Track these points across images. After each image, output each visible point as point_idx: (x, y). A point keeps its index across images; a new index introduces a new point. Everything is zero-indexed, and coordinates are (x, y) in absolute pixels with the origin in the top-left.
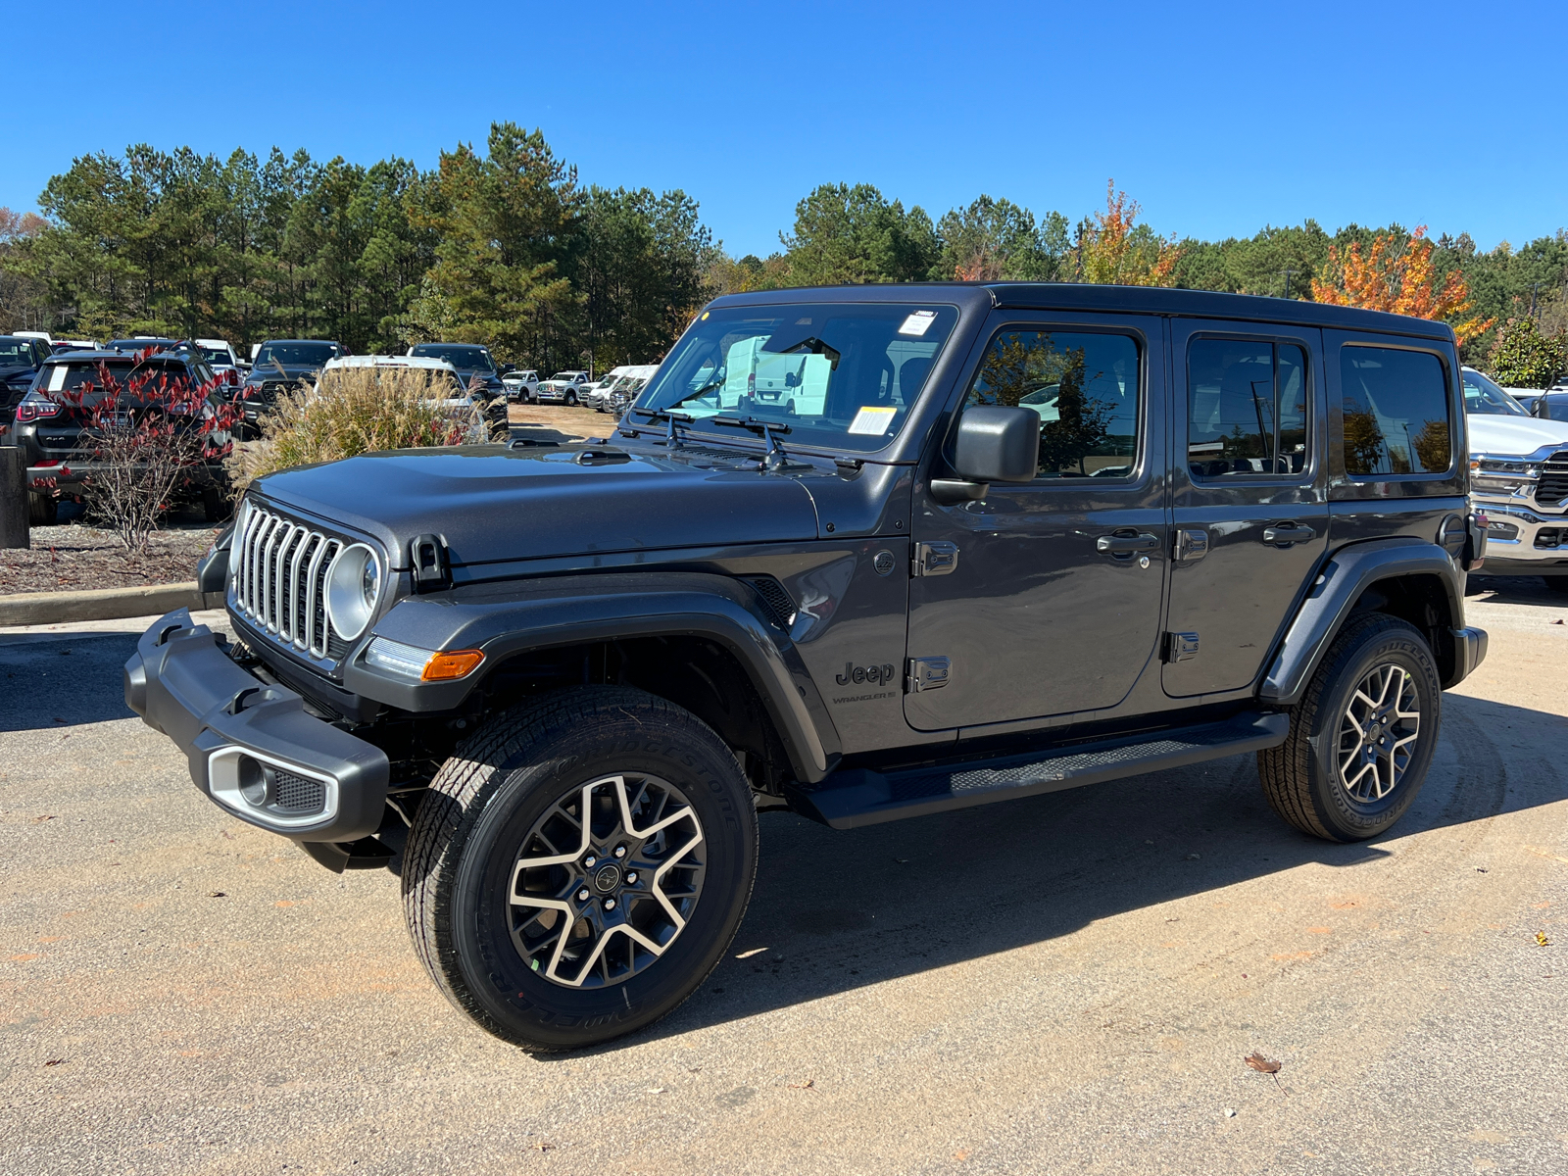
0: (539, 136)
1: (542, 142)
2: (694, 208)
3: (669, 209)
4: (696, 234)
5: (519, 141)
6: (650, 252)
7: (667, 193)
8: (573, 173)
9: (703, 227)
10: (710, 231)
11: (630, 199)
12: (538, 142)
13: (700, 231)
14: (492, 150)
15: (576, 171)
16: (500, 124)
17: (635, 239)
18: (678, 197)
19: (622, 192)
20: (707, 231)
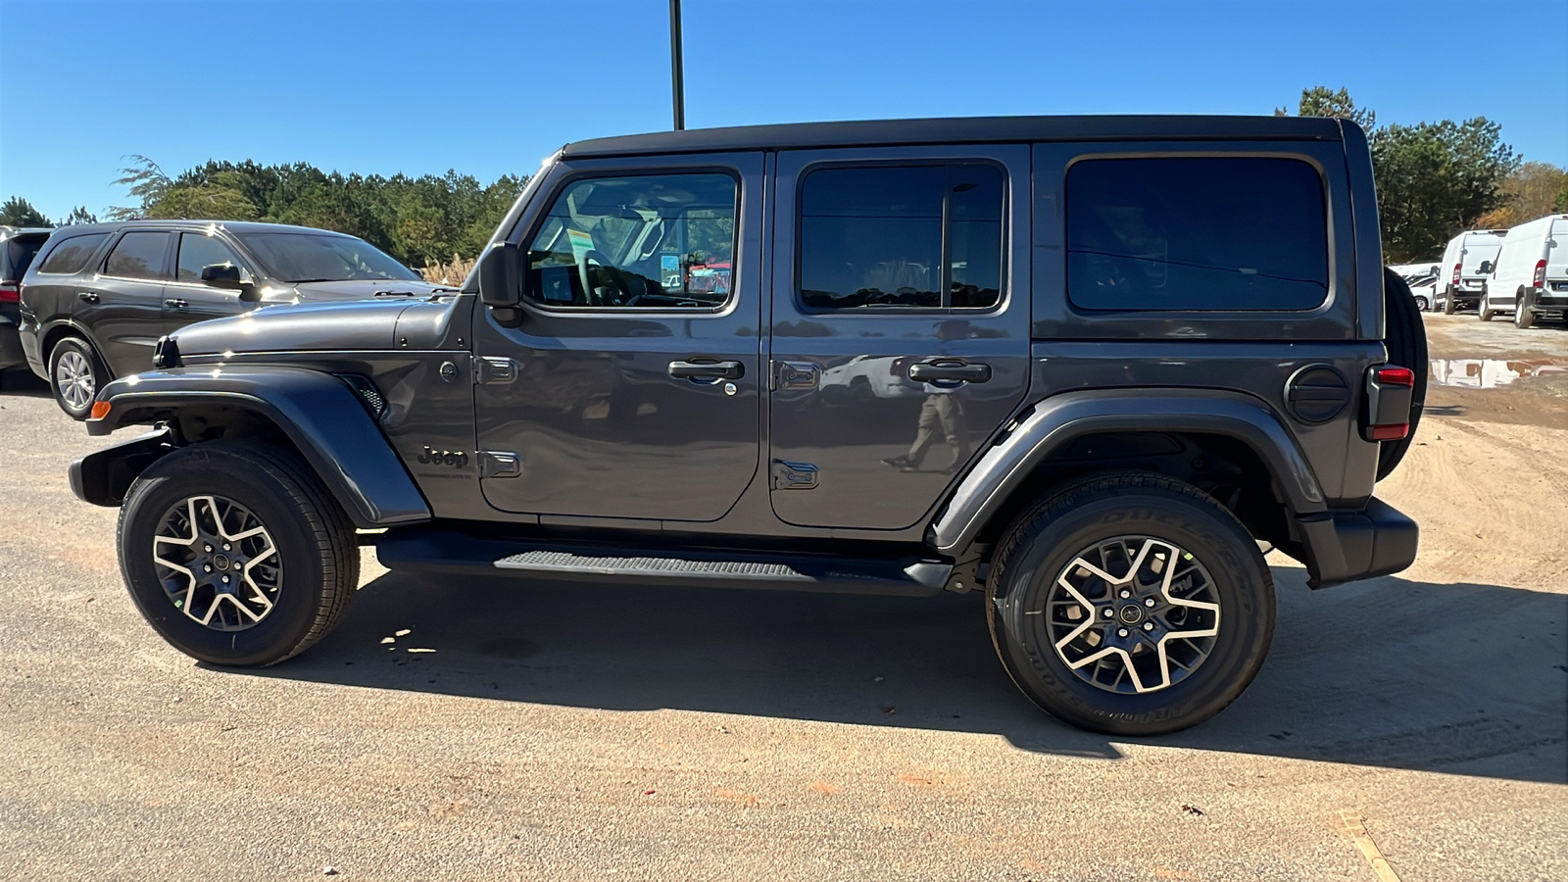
0: (1344, 93)
1: (1347, 98)
2: (1495, 130)
3: (1468, 134)
4: (1496, 152)
5: (1325, 100)
6: (1442, 172)
7: (1468, 121)
8: (1371, 118)
9: (1504, 145)
10: (1510, 148)
11: (1431, 131)
12: (1344, 99)
13: (1500, 149)
14: (1301, 110)
15: (1373, 116)
16: (1310, 89)
17: (1428, 162)
18: (1479, 123)
19: (1423, 126)
20: (1507, 148)
